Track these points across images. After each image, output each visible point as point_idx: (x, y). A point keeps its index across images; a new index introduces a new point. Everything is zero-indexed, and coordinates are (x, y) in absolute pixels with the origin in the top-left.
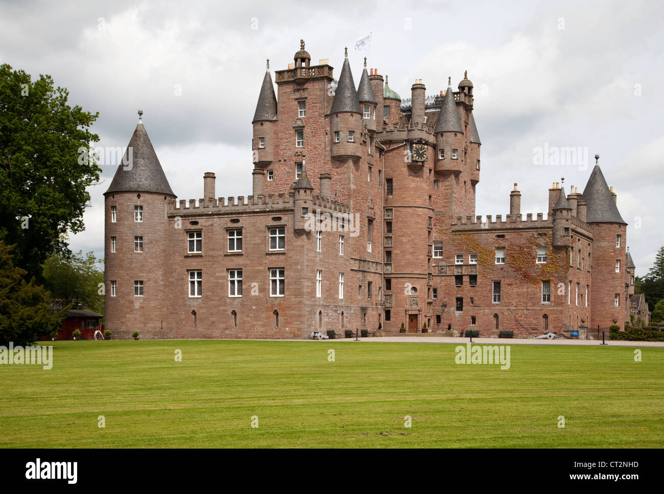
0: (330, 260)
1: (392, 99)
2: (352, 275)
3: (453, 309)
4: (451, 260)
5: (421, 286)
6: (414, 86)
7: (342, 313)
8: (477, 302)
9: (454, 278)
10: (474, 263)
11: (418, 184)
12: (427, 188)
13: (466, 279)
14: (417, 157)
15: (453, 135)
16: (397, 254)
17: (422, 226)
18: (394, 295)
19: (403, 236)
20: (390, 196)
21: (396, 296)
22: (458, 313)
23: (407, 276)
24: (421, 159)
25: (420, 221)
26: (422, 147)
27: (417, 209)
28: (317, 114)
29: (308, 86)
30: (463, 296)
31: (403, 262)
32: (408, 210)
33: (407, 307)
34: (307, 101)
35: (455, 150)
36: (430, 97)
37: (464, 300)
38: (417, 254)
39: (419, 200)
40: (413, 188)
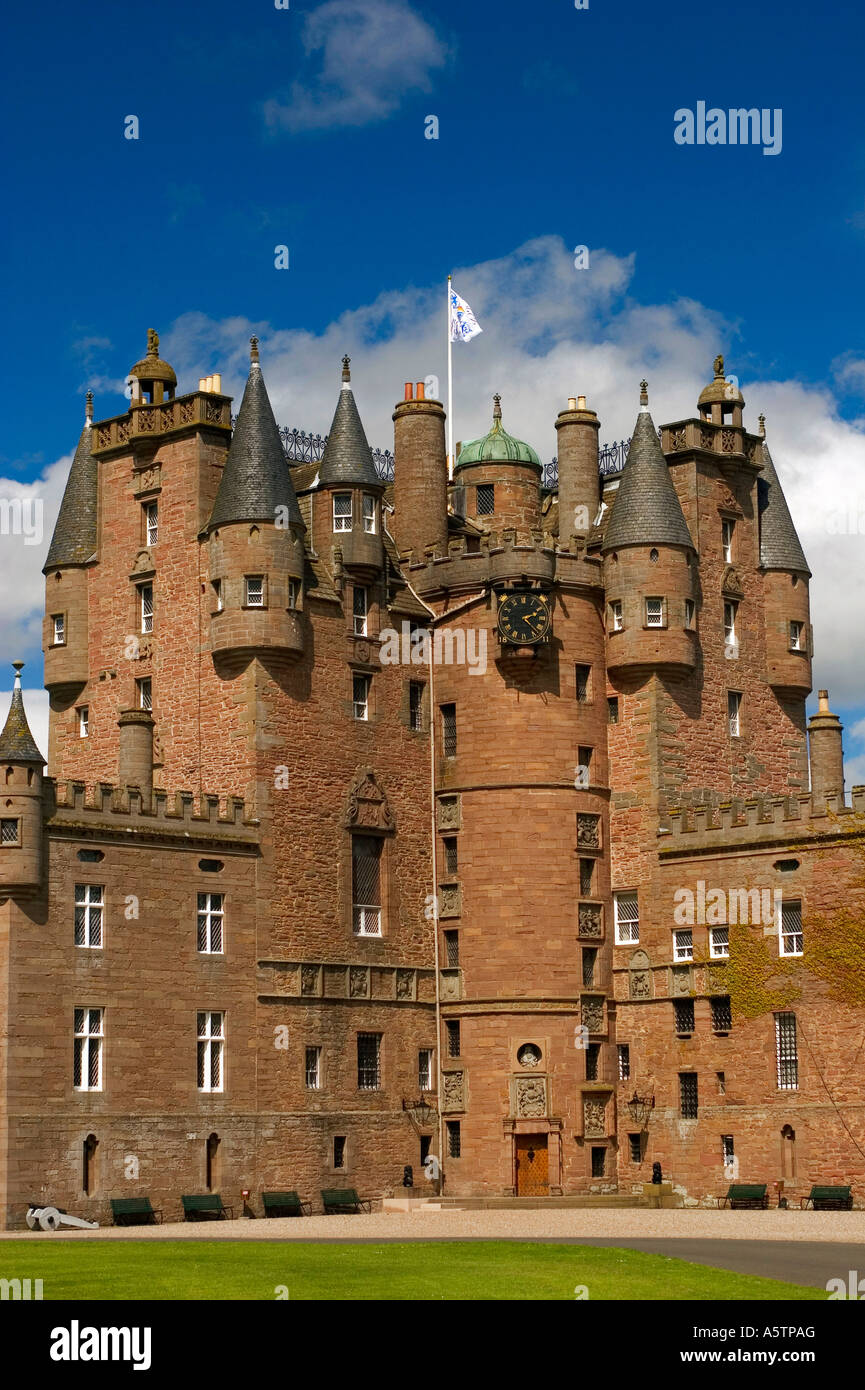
0: (147, 974)
1: (499, 463)
2: (267, 1014)
3: (671, 1113)
4: (662, 950)
5: (554, 1039)
6: (562, 419)
7: (213, 1142)
8: (735, 1087)
9: (670, 1007)
10: (725, 955)
11: (532, 716)
12: (571, 723)
13: (702, 1011)
14: (515, 633)
15: (648, 556)
16: (472, 939)
17: (553, 846)
18: (468, 1072)
19: (488, 881)
20: (452, 758)
21: (473, 1077)
22: (685, 1125)
23: (507, 1007)
24: (529, 636)
25: (542, 829)
26: (529, 601)
27: (530, 792)
28: (181, 533)
29: (163, 454)
30: (698, 1069)
31: (491, 965)
32: (502, 795)
33: (513, 1110)
34: (160, 498)
35: (654, 602)
36: (619, 444)
37: (701, 1081)
38: (538, 936)
39: (537, 766)
40: (516, 726)
